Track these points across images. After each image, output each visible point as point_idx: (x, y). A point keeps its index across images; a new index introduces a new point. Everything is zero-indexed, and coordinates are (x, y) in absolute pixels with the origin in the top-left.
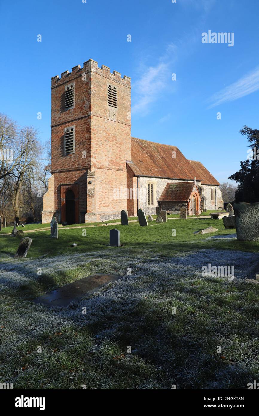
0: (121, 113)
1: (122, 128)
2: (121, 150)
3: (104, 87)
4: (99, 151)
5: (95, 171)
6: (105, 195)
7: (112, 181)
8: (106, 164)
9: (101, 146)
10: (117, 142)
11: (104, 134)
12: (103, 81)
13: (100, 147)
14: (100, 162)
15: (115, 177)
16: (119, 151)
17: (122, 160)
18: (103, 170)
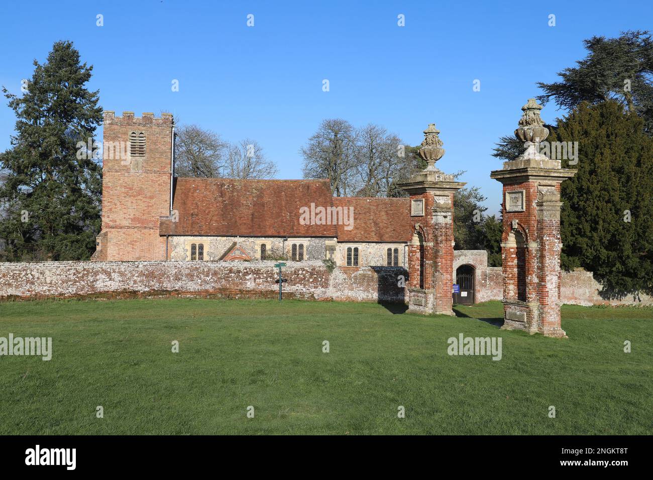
0: (152, 161)
1: (154, 178)
2: (150, 204)
3: (124, 137)
4: (113, 210)
5: (107, 232)
6: (122, 257)
7: (136, 241)
8: (126, 223)
9: (118, 204)
10: (143, 196)
11: (123, 190)
12: (122, 130)
13: (116, 205)
14: (116, 221)
15: (139, 237)
16: (148, 206)
17: (153, 217)
18: (119, 230)
